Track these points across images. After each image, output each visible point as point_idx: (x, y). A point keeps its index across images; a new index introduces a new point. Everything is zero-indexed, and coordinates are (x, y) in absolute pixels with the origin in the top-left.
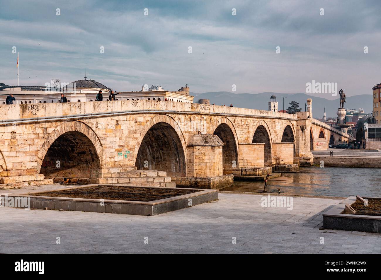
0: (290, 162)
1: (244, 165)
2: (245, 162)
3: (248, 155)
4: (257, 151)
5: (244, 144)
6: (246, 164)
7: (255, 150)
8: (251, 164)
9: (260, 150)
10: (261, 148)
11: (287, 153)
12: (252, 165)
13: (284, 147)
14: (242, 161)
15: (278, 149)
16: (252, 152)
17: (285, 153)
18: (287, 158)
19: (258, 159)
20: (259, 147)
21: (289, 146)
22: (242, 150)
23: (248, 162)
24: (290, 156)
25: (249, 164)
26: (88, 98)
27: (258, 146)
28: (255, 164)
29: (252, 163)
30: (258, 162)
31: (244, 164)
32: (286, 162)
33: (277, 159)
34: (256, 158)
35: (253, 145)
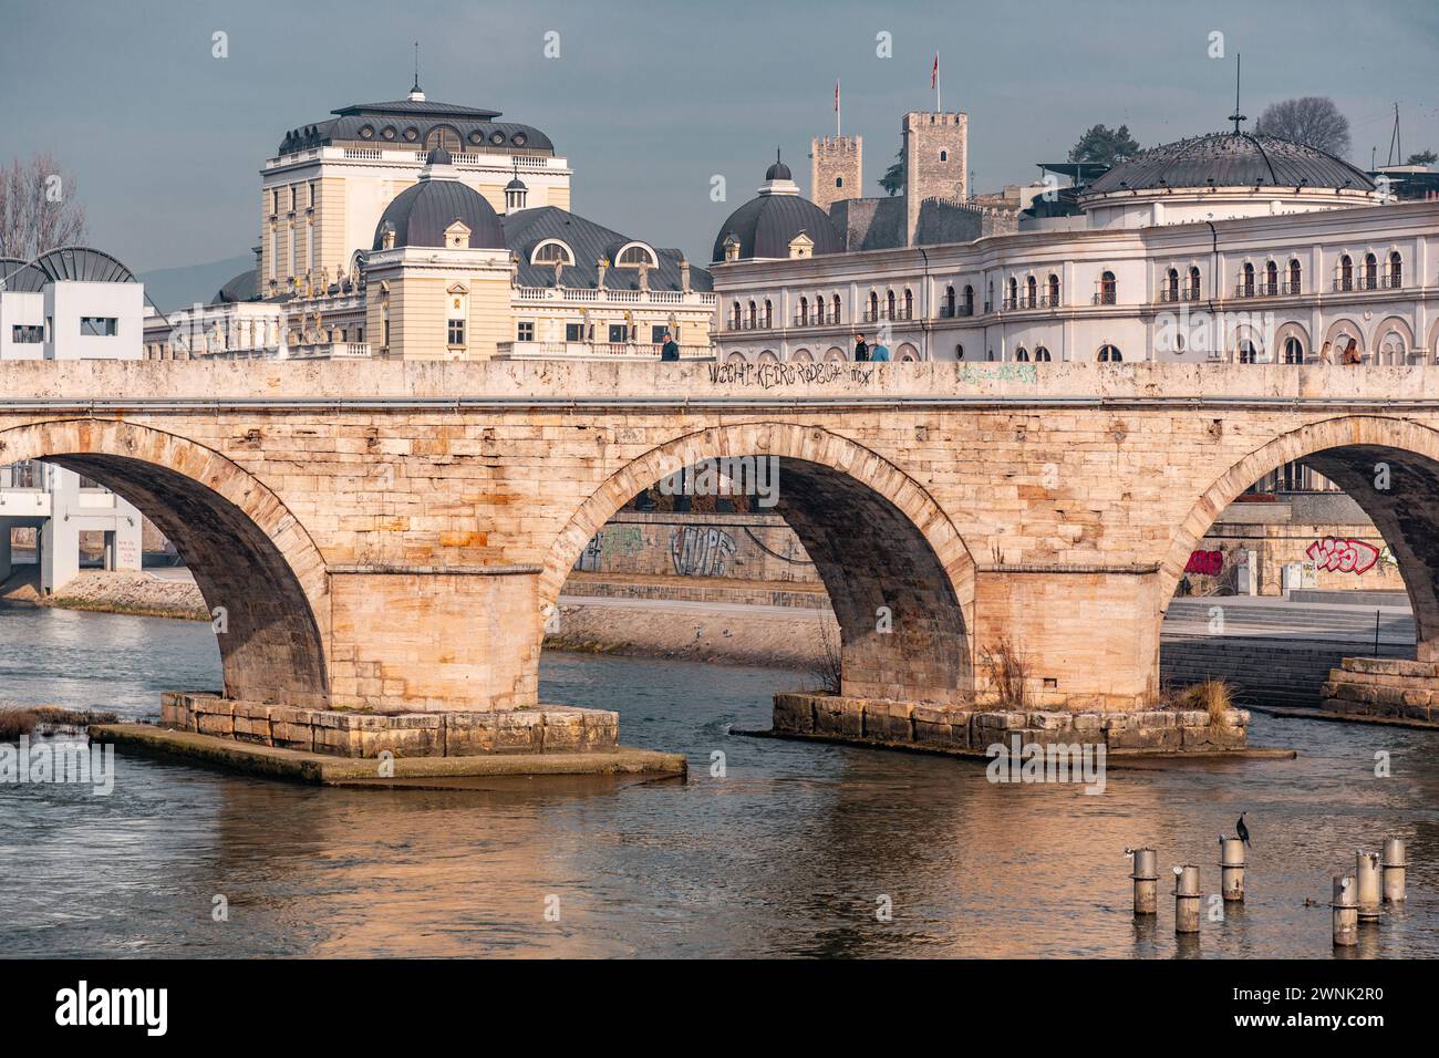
0: (1110, 696)
1: (359, 695)
2: (369, 673)
3: (388, 638)
4: (441, 613)
5: (357, 573)
6: (372, 688)
7: (426, 606)
8: (405, 689)
9: (456, 608)
10: (467, 594)
11: (1090, 634)
12: (411, 692)
13: (1064, 592)
14: (350, 669)
15: (1015, 608)
16: (413, 617)
17: (1069, 635)
18: (1087, 668)
19: (444, 660)
20: (452, 589)
21: (1100, 591)
22: (351, 607)
23: (383, 678)
24: (1109, 652)
25: (393, 690)
26: (1155, 258)
27: (448, 582)
28: (427, 687)
29: (412, 682)
30: (450, 676)
31: (359, 685)
32: (1077, 696)
33: (1010, 674)
34: (438, 655)
35: (417, 579)
